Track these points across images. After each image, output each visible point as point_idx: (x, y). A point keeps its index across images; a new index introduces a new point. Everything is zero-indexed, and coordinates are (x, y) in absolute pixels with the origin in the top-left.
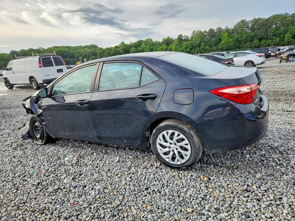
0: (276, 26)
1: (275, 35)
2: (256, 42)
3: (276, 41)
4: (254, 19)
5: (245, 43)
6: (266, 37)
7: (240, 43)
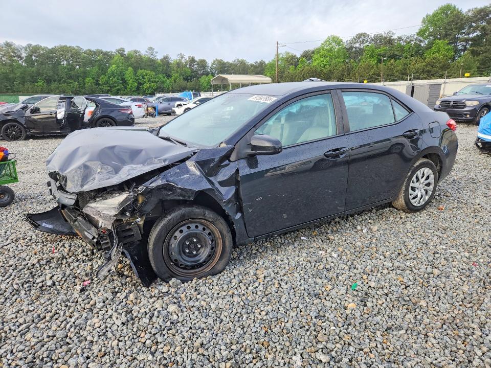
0: (68, 64)
1: (70, 78)
2: (41, 84)
3: (73, 87)
4: (29, 45)
5: (23, 85)
6: (56, 77)
7: (13, 84)
